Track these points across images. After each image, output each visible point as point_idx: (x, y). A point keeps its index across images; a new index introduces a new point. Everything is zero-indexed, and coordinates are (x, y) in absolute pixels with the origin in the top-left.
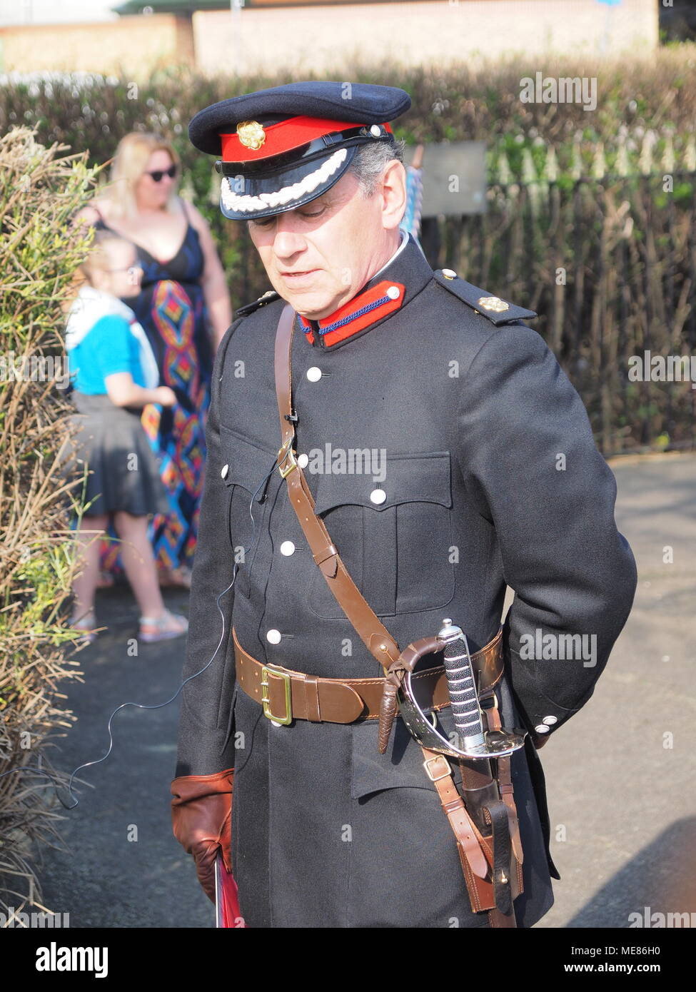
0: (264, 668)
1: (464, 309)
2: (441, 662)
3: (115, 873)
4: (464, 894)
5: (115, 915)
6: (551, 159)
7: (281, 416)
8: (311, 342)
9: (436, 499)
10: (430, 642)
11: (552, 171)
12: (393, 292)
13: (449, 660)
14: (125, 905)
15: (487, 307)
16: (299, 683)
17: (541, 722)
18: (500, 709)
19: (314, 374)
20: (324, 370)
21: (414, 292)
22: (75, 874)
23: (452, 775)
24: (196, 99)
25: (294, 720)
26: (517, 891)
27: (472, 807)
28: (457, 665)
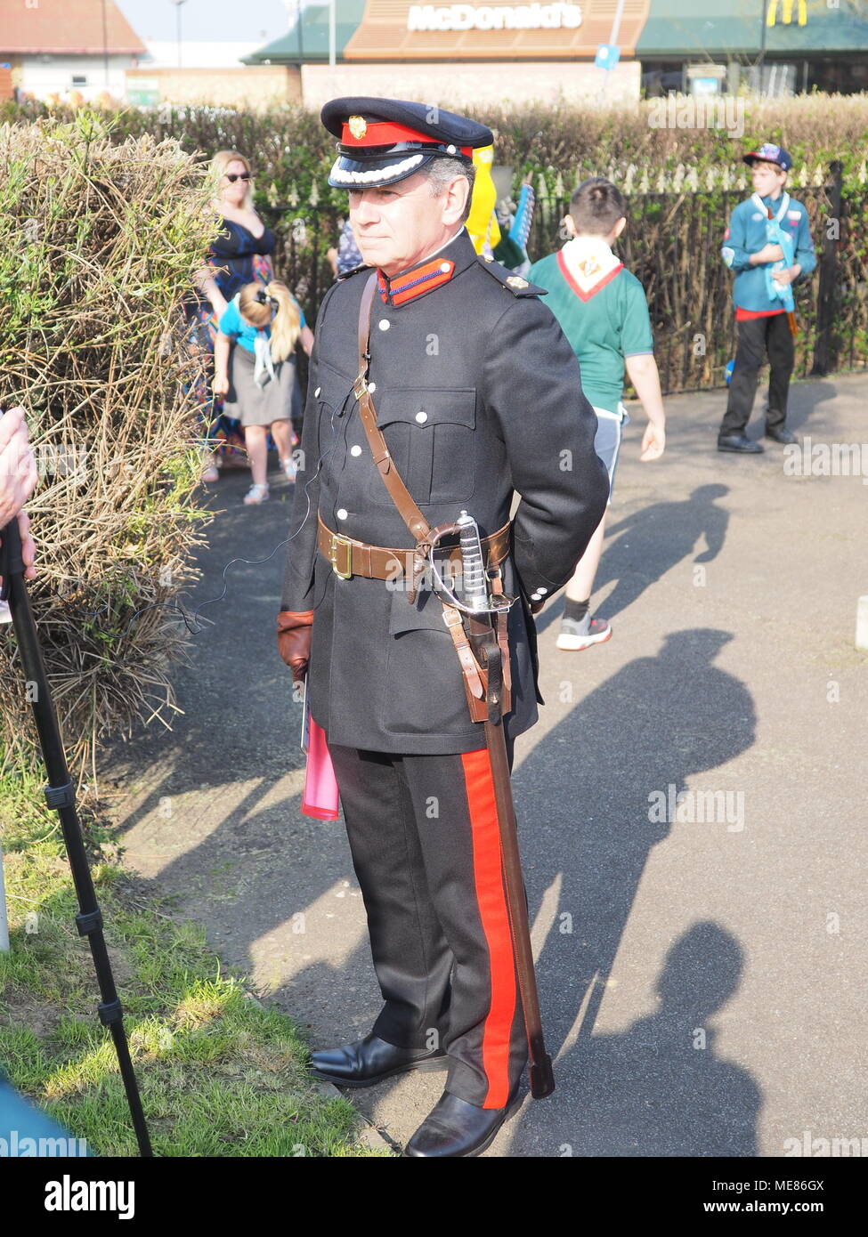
0: (335, 537)
1: (495, 284)
2: (458, 542)
3: (229, 686)
4: (467, 708)
5: (228, 715)
6: (559, 181)
7: (360, 356)
8: (385, 300)
9: (463, 422)
10: (450, 526)
11: (559, 191)
12: (446, 267)
13: (463, 540)
14: (235, 708)
15: (512, 284)
16: (358, 549)
17: (535, 592)
18: (503, 580)
19: (384, 325)
20: (392, 322)
21: (461, 269)
22: (200, 686)
23: (463, 624)
24: (301, 127)
25: (353, 576)
26: (506, 710)
27: (475, 648)
28: (469, 545)
